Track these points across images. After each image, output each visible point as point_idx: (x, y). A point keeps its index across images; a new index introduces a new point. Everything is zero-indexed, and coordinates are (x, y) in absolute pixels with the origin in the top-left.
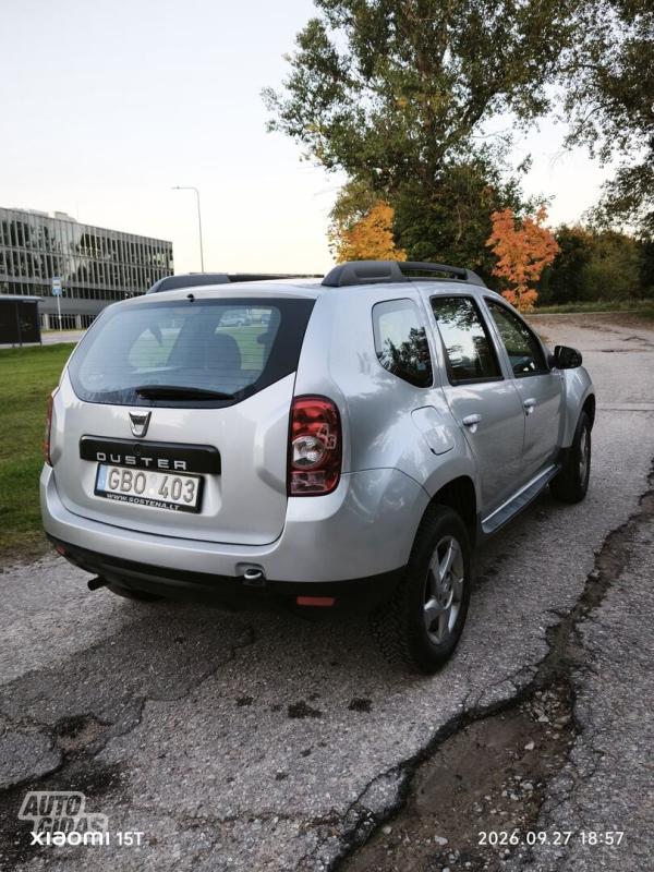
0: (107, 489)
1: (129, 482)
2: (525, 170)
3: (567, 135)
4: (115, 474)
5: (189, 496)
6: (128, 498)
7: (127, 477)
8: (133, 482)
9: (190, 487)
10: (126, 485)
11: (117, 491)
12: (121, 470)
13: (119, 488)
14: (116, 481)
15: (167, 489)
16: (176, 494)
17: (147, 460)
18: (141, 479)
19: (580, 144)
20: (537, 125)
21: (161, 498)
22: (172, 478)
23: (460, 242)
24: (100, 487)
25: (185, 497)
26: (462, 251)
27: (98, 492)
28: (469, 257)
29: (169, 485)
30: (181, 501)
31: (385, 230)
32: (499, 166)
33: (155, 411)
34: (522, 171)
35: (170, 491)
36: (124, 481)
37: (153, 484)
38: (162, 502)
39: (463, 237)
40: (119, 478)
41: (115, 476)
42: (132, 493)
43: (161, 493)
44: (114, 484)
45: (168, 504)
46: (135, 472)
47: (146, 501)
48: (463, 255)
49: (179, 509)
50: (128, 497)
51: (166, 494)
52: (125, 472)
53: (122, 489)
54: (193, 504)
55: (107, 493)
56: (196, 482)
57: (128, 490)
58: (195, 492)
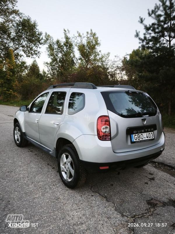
0: (135, 140)
1: (139, 137)
4: (135, 136)
7: (139, 136)
8: (140, 137)
10: (139, 138)
12: (137, 135)
13: (137, 139)
14: (136, 138)
16: (150, 137)
17: (146, 130)
18: (142, 135)
22: (148, 133)
24: (132, 141)
27: (132, 143)
29: (148, 135)
36: (138, 137)
38: (148, 140)
40: (137, 137)
41: (136, 137)
44: (136, 139)
46: (140, 134)
47: (145, 141)
49: (151, 140)
50: (140, 141)
51: (148, 137)
52: (138, 135)
53: (138, 139)
54: (153, 138)
55: (135, 141)
56: (152, 132)
57: (140, 139)
58: (153, 135)
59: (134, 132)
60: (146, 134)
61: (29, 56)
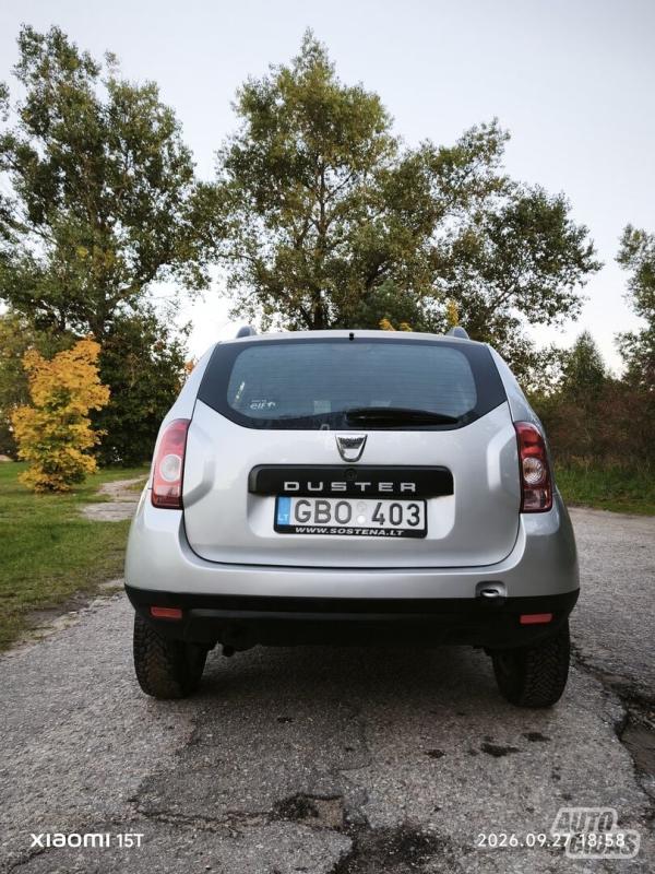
0: (293, 522)
1: (327, 512)
2: (188, 334)
3: (232, 308)
4: (304, 505)
5: (414, 520)
6: (329, 530)
7: (323, 507)
8: (332, 512)
9: (414, 510)
10: (322, 517)
11: (311, 522)
12: (316, 500)
13: (312, 519)
14: (307, 513)
15: (382, 515)
16: (396, 519)
17: (363, 485)
18: (343, 507)
19: (243, 318)
20: (203, 296)
21: (377, 525)
23: (134, 389)
24: (281, 521)
25: (409, 522)
26: (134, 398)
27: (280, 528)
28: (141, 404)
29: (384, 511)
30: (405, 525)
31: (91, 364)
32: (169, 326)
33: (371, 434)
34: (184, 334)
35: (387, 517)
36: (318, 512)
37: (362, 512)
38: (379, 530)
39: (136, 384)
40: (312, 509)
41: (303, 508)
42: (333, 523)
43: (375, 519)
44: (303, 517)
45: (388, 531)
46: (334, 501)
47: (356, 531)
48: (136, 401)
49: (402, 536)
50: (329, 528)
51: (382, 520)
52: (318, 504)
53: (317, 521)
54: (421, 526)
55: (295, 527)
56: (421, 504)
57: (326, 521)
58: (421, 515)
59: (286, 484)
60: (371, 504)
61: (541, 320)
